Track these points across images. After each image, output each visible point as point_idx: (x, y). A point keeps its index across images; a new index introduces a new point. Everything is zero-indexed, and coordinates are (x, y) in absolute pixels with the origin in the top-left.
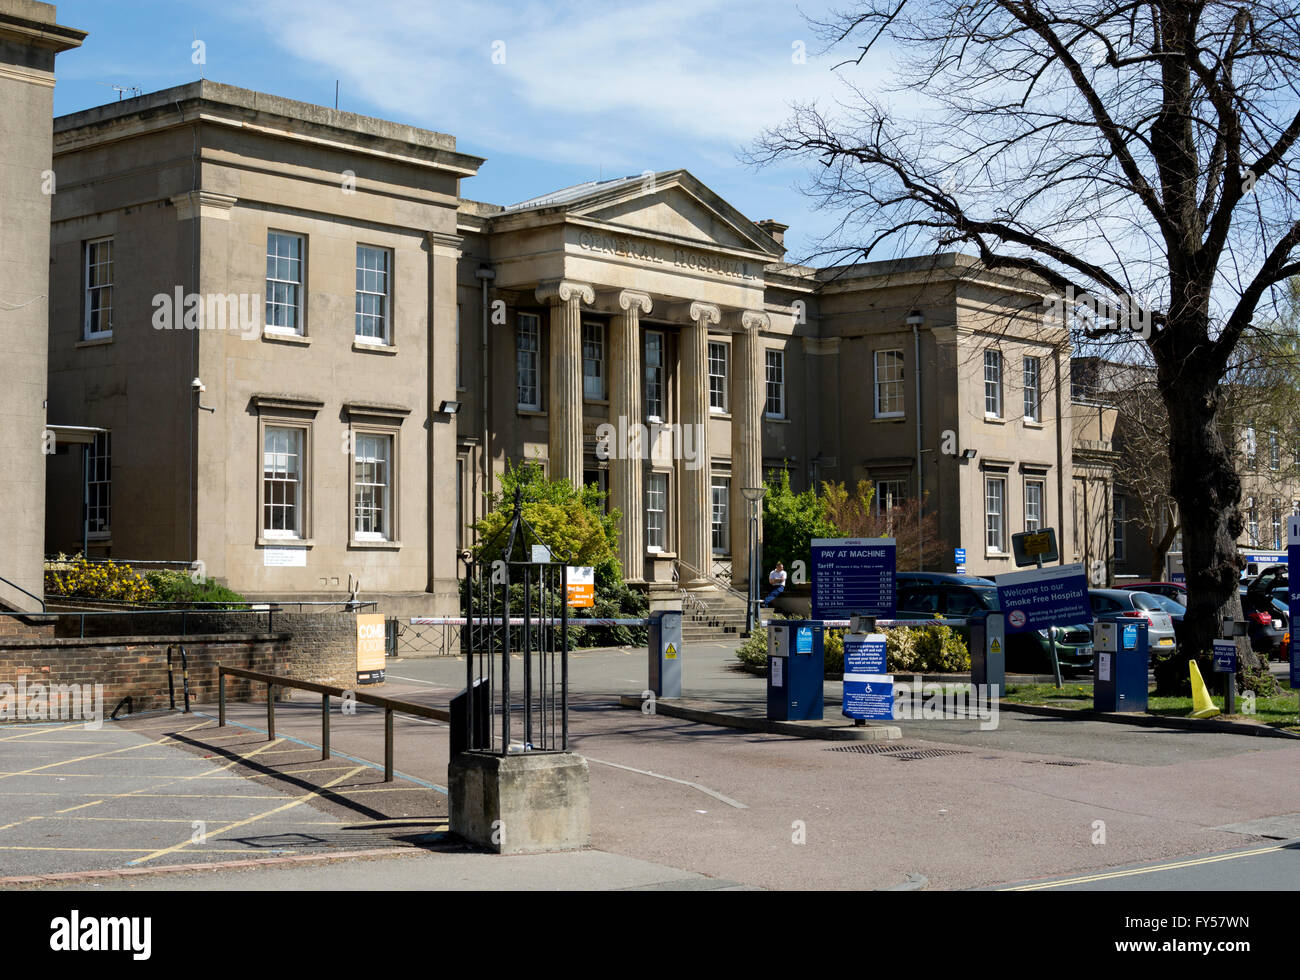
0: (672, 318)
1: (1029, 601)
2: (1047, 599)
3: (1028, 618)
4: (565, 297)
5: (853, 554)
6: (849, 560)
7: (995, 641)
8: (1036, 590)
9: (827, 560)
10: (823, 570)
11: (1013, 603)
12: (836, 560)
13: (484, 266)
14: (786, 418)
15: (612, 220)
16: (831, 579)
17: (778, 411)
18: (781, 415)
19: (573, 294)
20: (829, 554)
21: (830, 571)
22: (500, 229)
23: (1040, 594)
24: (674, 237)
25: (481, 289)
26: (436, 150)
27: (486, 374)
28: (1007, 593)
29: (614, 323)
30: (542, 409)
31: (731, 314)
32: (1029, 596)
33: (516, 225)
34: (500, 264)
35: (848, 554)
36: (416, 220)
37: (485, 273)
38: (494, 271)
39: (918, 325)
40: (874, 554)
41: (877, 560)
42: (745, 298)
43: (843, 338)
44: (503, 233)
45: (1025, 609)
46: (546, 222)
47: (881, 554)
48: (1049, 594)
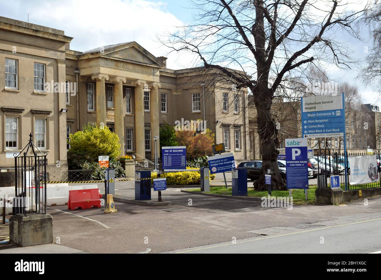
0: (132, 84)
1: (217, 164)
2: (223, 163)
3: (217, 169)
4: (100, 78)
5: (174, 151)
6: (172, 153)
7: (206, 176)
8: (219, 161)
9: (166, 153)
10: (165, 156)
11: (213, 165)
12: (169, 153)
13: (77, 69)
14: (167, 112)
15: (114, 56)
16: (168, 158)
17: (165, 110)
18: (166, 112)
19: (103, 77)
20: (167, 151)
21: (167, 156)
22: (81, 58)
23: (221, 162)
24: (132, 61)
25: (76, 76)
26: (58, 35)
27: (78, 101)
28: (211, 162)
29: (116, 86)
30: (95, 111)
31: (150, 83)
32: (218, 163)
33: (86, 58)
34: (81, 69)
35: (172, 151)
36: (53, 56)
37: (76, 71)
38: (80, 71)
39: (204, 86)
40: (180, 151)
41: (181, 153)
42: (154, 79)
43: (183, 90)
44: (82, 60)
45: (216, 167)
46: (94, 56)
47: (182, 151)
48: (223, 162)
